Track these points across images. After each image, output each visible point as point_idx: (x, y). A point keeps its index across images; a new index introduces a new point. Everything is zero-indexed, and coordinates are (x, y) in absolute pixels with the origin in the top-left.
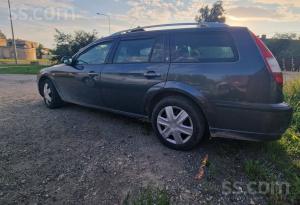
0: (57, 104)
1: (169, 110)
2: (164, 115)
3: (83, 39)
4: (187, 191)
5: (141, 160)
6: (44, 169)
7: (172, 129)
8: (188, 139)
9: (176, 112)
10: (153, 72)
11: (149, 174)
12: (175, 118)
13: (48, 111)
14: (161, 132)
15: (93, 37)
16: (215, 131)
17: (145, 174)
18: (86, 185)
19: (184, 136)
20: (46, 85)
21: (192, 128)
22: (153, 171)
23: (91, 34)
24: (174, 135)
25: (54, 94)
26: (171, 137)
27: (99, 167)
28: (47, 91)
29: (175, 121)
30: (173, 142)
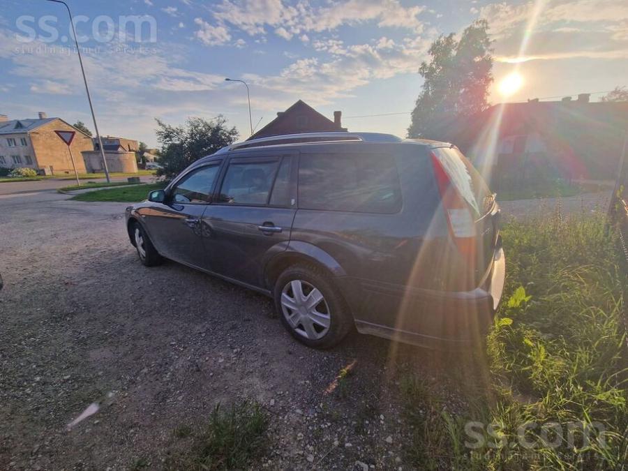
0: (153, 260)
1: (296, 285)
2: (290, 293)
3: (203, 134)
4: (299, 411)
5: (251, 357)
6: (125, 360)
7: (302, 316)
8: (324, 332)
9: (306, 290)
10: (271, 224)
11: (255, 380)
12: (305, 299)
13: (144, 269)
14: (288, 317)
15: (218, 129)
16: (362, 326)
17: (251, 380)
18: (171, 386)
19: (319, 328)
20: (137, 231)
21: (328, 317)
22: (263, 377)
23: (215, 123)
24: (304, 325)
25: (148, 245)
26: (301, 327)
27: (193, 362)
28: (139, 240)
29: (305, 304)
30: (305, 334)
